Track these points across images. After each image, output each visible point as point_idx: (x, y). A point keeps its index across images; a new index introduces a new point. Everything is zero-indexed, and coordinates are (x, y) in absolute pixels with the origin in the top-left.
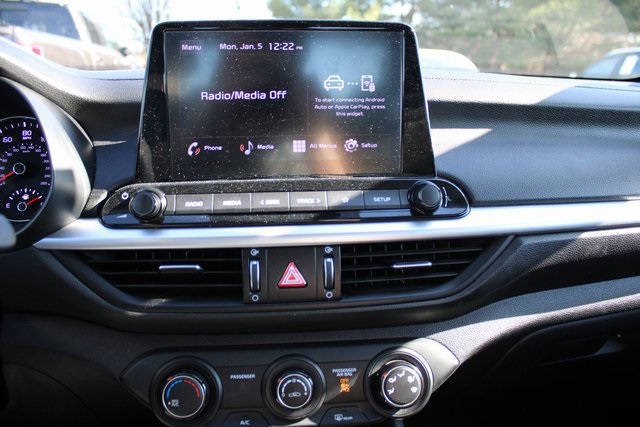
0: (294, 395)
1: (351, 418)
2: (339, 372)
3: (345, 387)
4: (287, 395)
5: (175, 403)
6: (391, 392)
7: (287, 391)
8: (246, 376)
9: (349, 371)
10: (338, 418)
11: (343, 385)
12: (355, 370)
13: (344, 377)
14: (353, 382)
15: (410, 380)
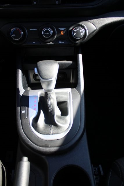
0: (47, 33)
1: (64, 43)
2: (61, 29)
3: (62, 33)
4: (45, 33)
5: (14, 35)
6: (75, 34)
7: (45, 32)
8: (34, 29)
9: (63, 29)
10: (60, 42)
11: (61, 33)
12: (65, 28)
13: (62, 30)
14: (65, 32)
15: (81, 31)
